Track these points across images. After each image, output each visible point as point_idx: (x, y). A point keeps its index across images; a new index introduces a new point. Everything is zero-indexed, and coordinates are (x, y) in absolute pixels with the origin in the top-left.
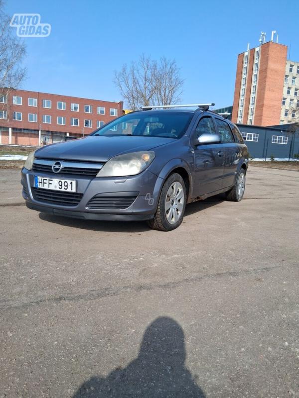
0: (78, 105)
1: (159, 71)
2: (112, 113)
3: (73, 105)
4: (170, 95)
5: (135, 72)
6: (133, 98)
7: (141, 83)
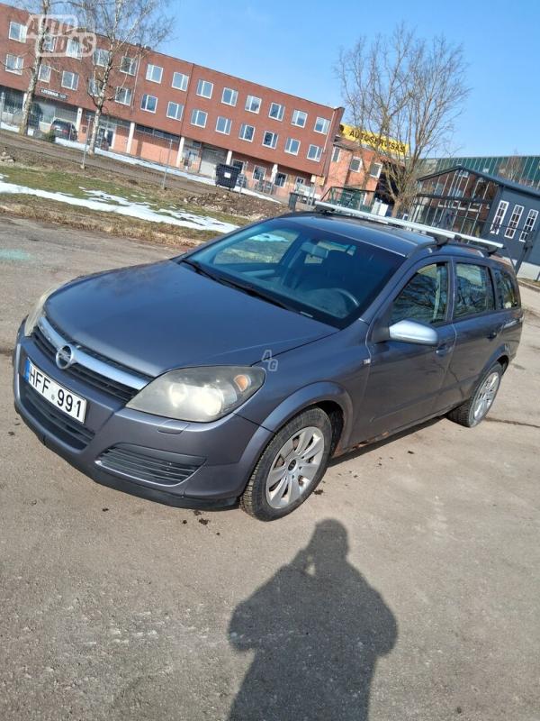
0: (259, 101)
1: (425, 63)
2: (320, 127)
3: (251, 100)
4: (435, 114)
5: (379, 57)
6: (364, 107)
7: (386, 81)
